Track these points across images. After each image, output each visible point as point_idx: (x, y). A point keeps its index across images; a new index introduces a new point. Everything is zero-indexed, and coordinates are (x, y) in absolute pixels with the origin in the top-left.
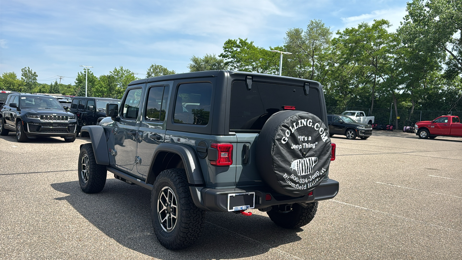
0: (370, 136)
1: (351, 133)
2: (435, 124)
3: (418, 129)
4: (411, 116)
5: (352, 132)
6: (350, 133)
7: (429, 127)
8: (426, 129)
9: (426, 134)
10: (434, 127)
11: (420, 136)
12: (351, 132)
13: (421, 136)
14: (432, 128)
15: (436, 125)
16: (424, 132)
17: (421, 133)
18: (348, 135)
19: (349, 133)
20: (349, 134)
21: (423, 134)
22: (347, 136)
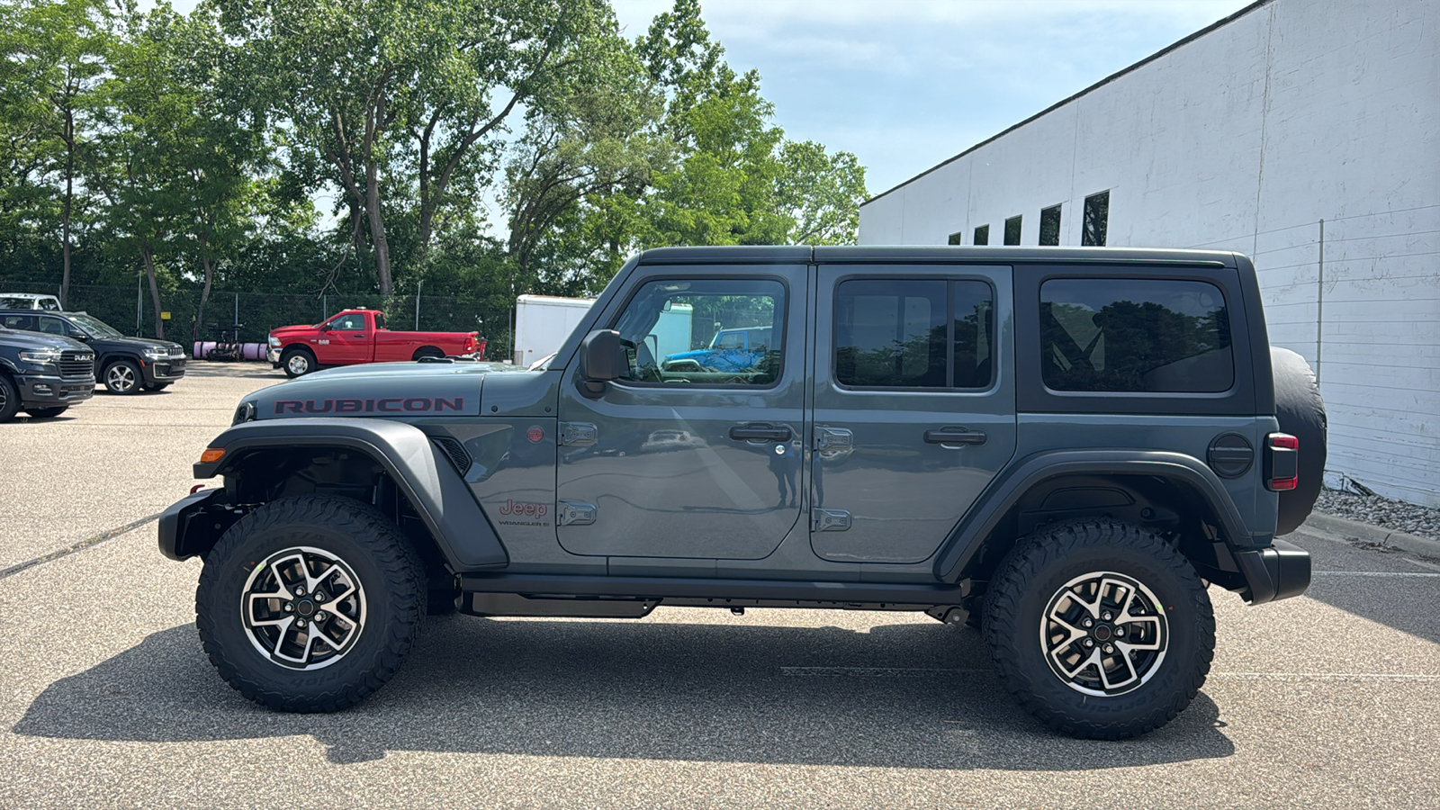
0: (175, 381)
1: (122, 374)
2: (330, 334)
3: (281, 349)
4: (205, 311)
5: (128, 370)
6: (119, 374)
7: (313, 343)
8: (303, 349)
9: (306, 365)
10: (327, 342)
11: (287, 370)
12: (122, 370)
13: (293, 369)
14: (323, 345)
15: (333, 339)
16: (301, 358)
17: (292, 360)
18: (110, 382)
19: (114, 373)
20: (117, 377)
21: (299, 364)
22: (107, 385)
